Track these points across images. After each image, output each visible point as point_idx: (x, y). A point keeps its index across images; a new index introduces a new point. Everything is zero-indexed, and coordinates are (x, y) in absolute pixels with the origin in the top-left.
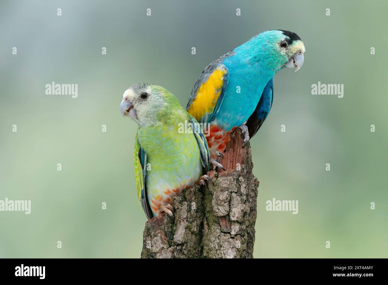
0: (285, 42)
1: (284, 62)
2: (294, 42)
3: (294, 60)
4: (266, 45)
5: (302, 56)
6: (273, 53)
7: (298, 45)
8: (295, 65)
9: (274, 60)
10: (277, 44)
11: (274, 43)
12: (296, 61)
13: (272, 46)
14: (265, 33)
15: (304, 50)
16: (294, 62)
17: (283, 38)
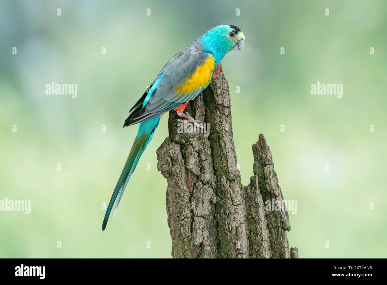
0: (233, 32)
1: (232, 46)
2: (239, 32)
3: (238, 45)
4: (220, 35)
5: (243, 42)
6: (225, 40)
7: (241, 35)
8: (239, 49)
9: (226, 45)
10: (227, 34)
11: (225, 34)
12: (239, 46)
13: (224, 36)
14: (219, 27)
15: (244, 38)
16: (238, 47)
17: (231, 30)
